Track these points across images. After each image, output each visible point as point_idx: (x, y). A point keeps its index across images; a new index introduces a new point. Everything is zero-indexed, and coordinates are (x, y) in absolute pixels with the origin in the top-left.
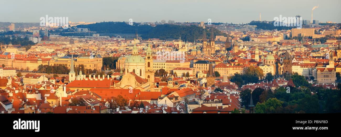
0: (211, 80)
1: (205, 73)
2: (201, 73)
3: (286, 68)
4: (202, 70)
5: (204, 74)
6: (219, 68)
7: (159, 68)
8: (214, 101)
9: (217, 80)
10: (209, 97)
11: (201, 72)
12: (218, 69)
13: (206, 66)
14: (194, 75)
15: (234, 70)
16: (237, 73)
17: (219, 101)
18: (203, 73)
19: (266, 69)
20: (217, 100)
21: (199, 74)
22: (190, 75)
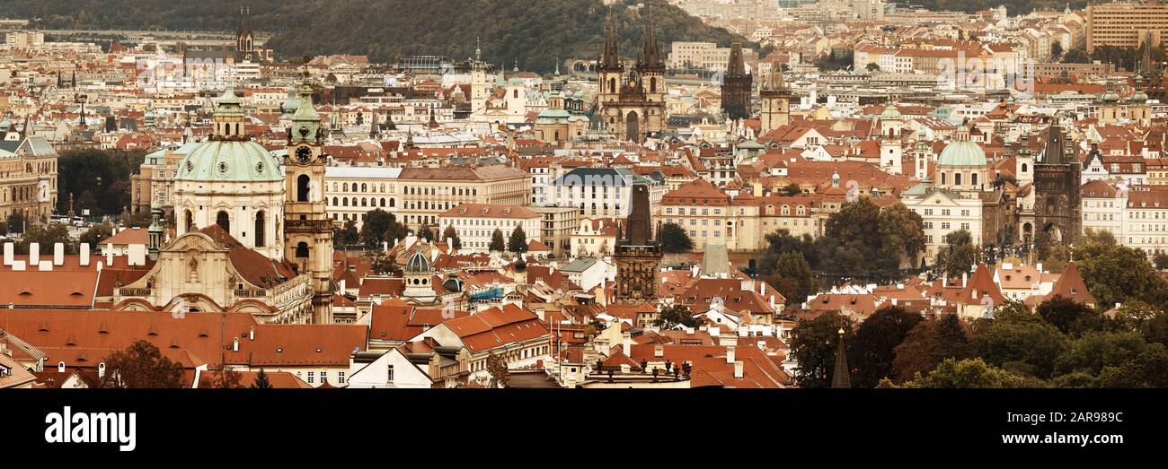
0: (637, 268)
1: (606, 235)
2: (591, 232)
3: (1051, 208)
4: (594, 218)
5: (602, 239)
6: (687, 210)
7: (364, 204)
8: (644, 373)
9: (670, 269)
10: (627, 352)
11: (590, 227)
12: (682, 211)
13: (618, 197)
14: (552, 244)
15: (764, 219)
16: (780, 231)
17: (671, 370)
18: (599, 233)
19: (937, 211)
20: (661, 366)
21: (577, 235)
22: (528, 241)
